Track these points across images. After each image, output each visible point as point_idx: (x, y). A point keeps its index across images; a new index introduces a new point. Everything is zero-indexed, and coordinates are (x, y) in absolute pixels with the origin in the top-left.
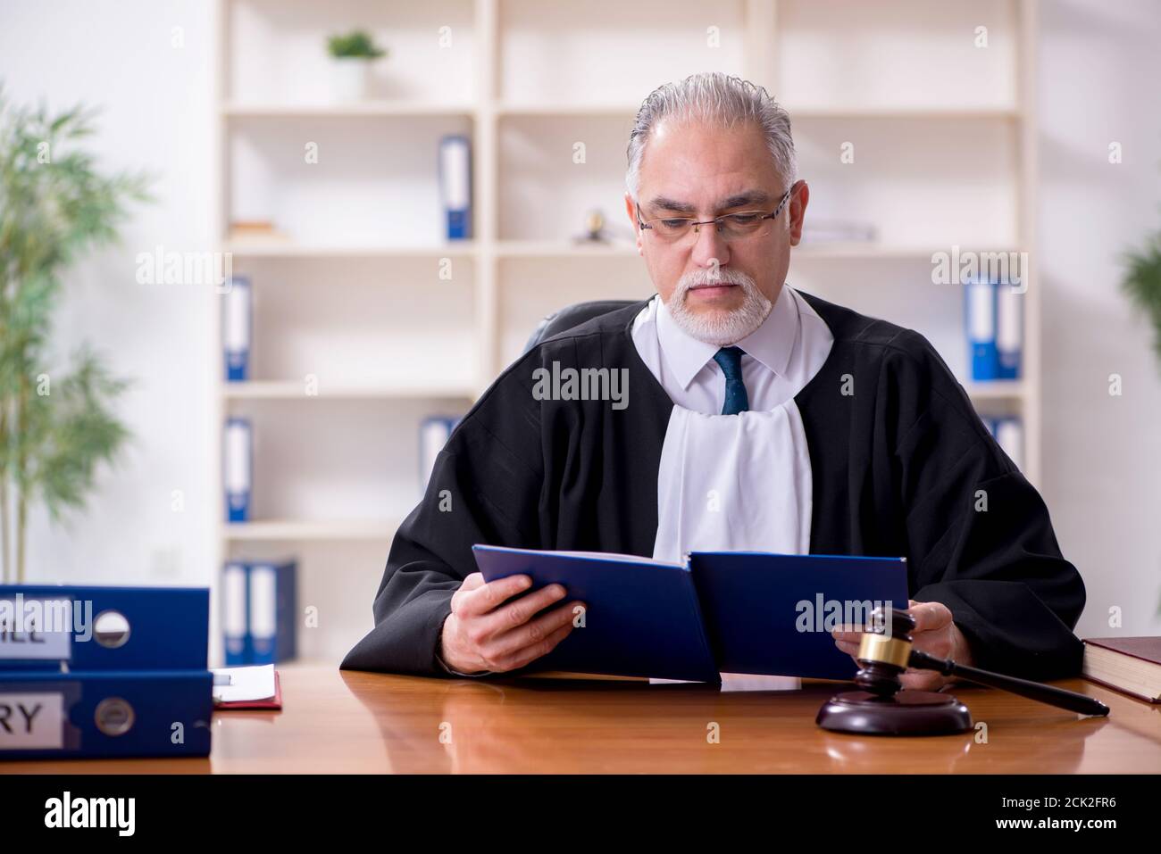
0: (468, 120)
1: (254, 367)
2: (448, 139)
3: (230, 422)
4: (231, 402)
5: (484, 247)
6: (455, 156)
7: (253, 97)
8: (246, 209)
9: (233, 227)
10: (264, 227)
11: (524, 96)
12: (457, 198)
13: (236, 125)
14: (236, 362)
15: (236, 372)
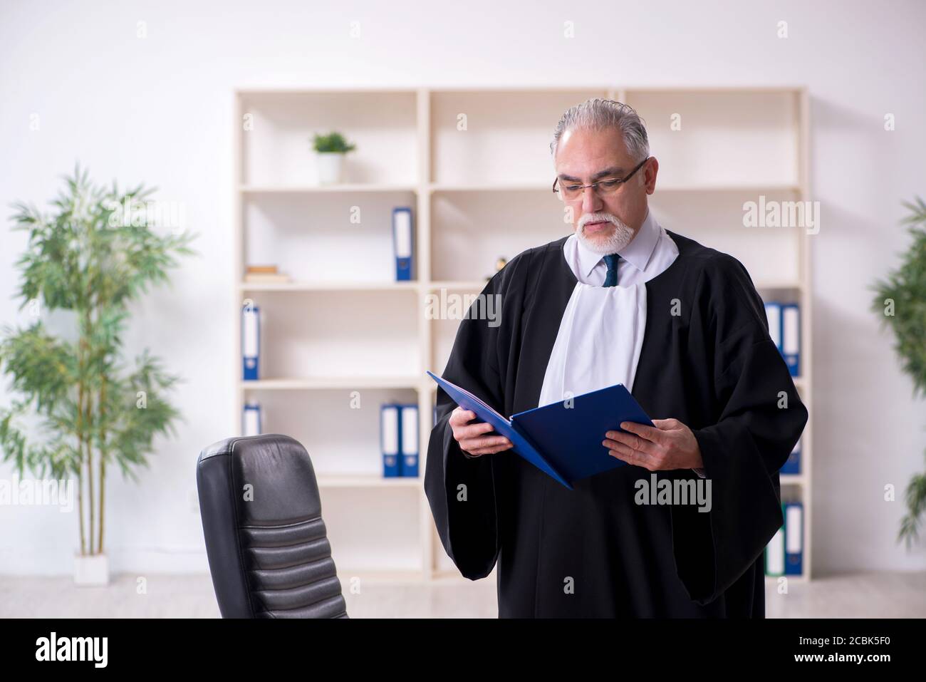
0: (413, 196)
1: (262, 371)
2: (397, 210)
3: (247, 407)
4: (247, 393)
5: (423, 284)
6: (403, 220)
7: (261, 180)
8: (256, 259)
9: (248, 270)
10: (272, 270)
11: (450, 179)
12: (404, 251)
13: (248, 199)
14: (251, 364)
15: (250, 373)
